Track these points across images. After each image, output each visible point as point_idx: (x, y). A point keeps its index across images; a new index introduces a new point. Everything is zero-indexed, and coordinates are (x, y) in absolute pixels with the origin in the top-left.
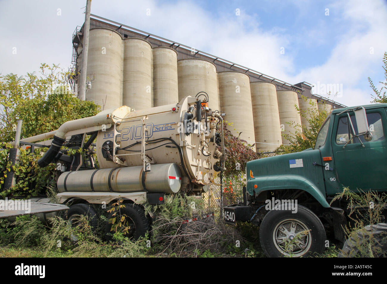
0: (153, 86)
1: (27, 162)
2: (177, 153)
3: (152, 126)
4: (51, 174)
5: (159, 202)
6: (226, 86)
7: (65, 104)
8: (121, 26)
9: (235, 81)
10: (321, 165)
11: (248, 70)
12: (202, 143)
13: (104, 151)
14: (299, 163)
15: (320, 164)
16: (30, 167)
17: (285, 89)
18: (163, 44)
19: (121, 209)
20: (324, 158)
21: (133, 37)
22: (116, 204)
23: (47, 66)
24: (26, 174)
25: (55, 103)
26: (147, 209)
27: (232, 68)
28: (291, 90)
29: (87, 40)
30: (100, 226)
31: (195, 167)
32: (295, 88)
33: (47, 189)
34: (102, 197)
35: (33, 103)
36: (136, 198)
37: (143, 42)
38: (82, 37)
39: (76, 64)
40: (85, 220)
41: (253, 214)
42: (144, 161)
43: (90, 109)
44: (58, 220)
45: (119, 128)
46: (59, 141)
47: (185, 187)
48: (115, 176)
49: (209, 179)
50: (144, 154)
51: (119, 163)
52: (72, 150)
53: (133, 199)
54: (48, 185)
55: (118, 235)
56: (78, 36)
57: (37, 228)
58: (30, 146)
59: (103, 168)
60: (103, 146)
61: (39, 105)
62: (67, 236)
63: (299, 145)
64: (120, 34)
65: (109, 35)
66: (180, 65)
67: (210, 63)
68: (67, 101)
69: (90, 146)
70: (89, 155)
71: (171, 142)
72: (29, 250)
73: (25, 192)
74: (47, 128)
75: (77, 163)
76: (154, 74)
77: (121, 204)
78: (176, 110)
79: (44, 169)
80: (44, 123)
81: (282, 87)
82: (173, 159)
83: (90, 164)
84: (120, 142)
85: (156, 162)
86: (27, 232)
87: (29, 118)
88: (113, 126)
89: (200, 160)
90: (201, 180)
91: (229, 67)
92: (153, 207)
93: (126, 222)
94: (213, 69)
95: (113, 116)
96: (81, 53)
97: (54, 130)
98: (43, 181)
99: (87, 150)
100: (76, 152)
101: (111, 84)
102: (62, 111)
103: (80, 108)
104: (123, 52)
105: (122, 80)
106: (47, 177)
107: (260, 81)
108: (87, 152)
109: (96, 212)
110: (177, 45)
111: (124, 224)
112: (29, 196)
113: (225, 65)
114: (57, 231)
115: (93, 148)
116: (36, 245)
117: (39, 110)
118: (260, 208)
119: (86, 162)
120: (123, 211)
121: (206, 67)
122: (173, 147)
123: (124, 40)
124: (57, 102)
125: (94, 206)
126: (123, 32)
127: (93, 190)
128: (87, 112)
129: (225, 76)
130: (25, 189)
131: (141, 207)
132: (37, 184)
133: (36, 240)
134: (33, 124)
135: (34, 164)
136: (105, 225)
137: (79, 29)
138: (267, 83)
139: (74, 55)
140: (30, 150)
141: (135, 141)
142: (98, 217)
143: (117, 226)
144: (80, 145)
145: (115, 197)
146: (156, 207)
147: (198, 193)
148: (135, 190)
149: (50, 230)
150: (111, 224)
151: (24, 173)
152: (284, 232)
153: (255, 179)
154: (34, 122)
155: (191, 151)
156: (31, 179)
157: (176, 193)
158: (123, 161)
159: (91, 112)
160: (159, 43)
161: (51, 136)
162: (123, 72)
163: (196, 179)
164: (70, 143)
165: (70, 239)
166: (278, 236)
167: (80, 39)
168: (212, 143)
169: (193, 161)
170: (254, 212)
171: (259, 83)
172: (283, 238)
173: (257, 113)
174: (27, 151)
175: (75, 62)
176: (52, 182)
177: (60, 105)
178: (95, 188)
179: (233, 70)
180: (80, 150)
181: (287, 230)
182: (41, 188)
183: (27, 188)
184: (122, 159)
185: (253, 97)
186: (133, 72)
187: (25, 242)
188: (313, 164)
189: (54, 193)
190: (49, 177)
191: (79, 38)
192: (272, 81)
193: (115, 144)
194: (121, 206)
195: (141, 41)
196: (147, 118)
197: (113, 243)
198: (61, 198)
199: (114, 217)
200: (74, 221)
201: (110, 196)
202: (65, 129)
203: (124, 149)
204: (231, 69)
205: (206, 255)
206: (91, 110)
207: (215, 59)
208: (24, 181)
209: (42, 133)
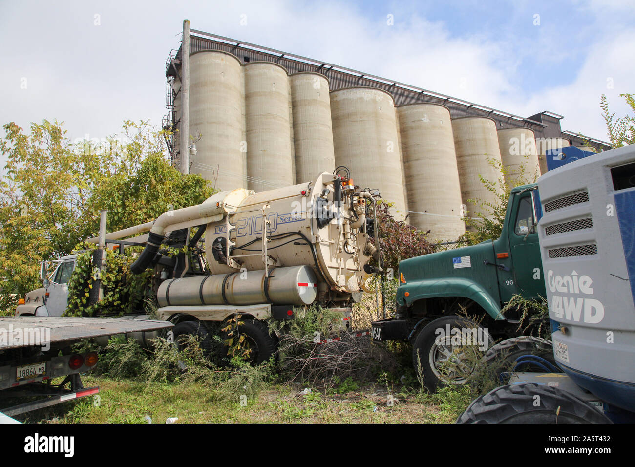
0: (293, 136)
1: (115, 267)
2: (309, 251)
3: (276, 216)
4: (149, 282)
5: (288, 316)
6: (412, 128)
7: (161, 180)
8: (238, 44)
9: (426, 120)
10: (494, 264)
11: (447, 99)
12: (346, 236)
13: (215, 251)
14: (465, 262)
15: (492, 262)
16: (120, 273)
17: (513, 127)
18: (307, 68)
19: (239, 326)
20: (499, 254)
21: (257, 60)
22: (233, 321)
23: (133, 124)
24: (116, 283)
25: (147, 180)
26: (271, 326)
27: (420, 97)
28: (522, 127)
29: (187, 83)
30: (214, 350)
31: (335, 270)
32: (529, 122)
33: (145, 304)
34: (215, 311)
35: (118, 183)
36: (258, 312)
37: (273, 66)
38: (179, 66)
39: (173, 109)
40: (195, 340)
41: (410, 331)
42: (266, 263)
43: (196, 186)
44: (162, 342)
45: (234, 220)
46: (156, 239)
47: (323, 297)
48: (231, 285)
49: (359, 284)
50: (266, 254)
51: (235, 267)
52: (174, 250)
53: (254, 314)
54: (145, 297)
55: (235, 360)
56: (174, 66)
57: (136, 354)
58: (119, 245)
59: (216, 274)
60: (214, 244)
61: (125, 184)
62: (173, 362)
63: (488, 232)
64: (237, 57)
65: (220, 61)
66: (335, 99)
67: (383, 93)
68: (164, 176)
69: (198, 242)
70: (198, 255)
71: (301, 237)
72: (128, 380)
73: (115, 308)
74: (138, 217)
75: (181, 267)
76: (293, 118)
77: (239, 320)
78: (306, 194)
79: (138, 276)
80: (134, 210)
81: (507, 123)
82: (305, 259)
83: (199, 267)
84: (236, 238)
85: (284, 264)
86: (124, 359)
87: (113, 204)
88: (225, 218)
89: (342, 259)
90: (344, 286)
91: (416, 95)
92: (280, 323)
93: (247, 343)
94: (389, 103)
95: (224, 204)
96: (180, 91)
97: (148, 219)
98: (138, 292)
99: (195, 249)
100: (180, 252)
101: (227, 137)
102: (158, 192)
103: (182, 185)
104: (244, 85)
105: (244, 130)
106: (144, 288)
107: (468, 115)
108: (194, 251)
109: (208, 331)
110: (329, 67)
111: (244, 345)
112: (122, 313)
113: (409, 94)
114: (161, 355)
115: (202, 246)
116: (135, 375)
117: (126, 191)
118: (419, 322)
119: (193, 265)
120: (242, 330)
121: (377, 100)
122: (304, 244)
123: (245, 65)
124: (149, 180)
125: (206, 324)
126: (242, 53)
127: (203, 303)
128: (192, 190)
129: (409, 112)
130: (115, 304)
131: (264, 323)
132: (131, 296)
133: (135, 368)
134: (120, 212)
135: (125, 269)
136: (221, 348)
137: (175, 53)
138: (480, 119)
139: (170, 95)
140: (118, 251)
141: (254, 238)
142: (211, 337)
143: (235, 349)
144: (185, 242)
145: (231, 311)
146: (283, 324)
147: (344, 304)
148: (256, 301)
149: (151, 354)
150: (228, 347)
151: (114, 282)
152: (444, 353)
153: (406, 284)
154: (120, 210)
155: (328, 248)
156: (122, 290)
157: (309, 305)
158: (241, 264)
159: (197, 191)
160: (299, 66)
161: (144, 229)
162: (244, 116)
163: (337, 286)
164: (171, 240)
165: (177, 366)
166: (437, 357)
167: (177, 69)
168: (362, 234)
169: (331, 261)
170: (412, 328)
171: (467, 119)
172: (443, 360)
173: (466, 169)
174: (115, 252)
175: (171, 105)
176: (150, 293)
177: (154, 182)
178: (206, 300)
179: (422, 100)
180: (185, 249)
181: (447, 350)
182: (136, 301)
183: (119, 302)
184: (239, 262)
185: (458, 143)
186: (260, 117)
187: (122, 372)
188: (484, 263)
189: (154, 308)
190: (146, 287)
191: (175, 69)
192: (489, 114)
193: (228, 241)
194: (239, 323)
195: (270, 65)
196: (269, 206)
197: (230, 369)
198: (163, 314)
199: (230, 337)
200: (181, 342)
201: (225, 311)
202: (164, 222)
203: (240, 248)
204: (419, 100)
205: (348, 383)
206: (198, 187)
207: (392, 86)
208: (114, 293)
209: (132, 225)
